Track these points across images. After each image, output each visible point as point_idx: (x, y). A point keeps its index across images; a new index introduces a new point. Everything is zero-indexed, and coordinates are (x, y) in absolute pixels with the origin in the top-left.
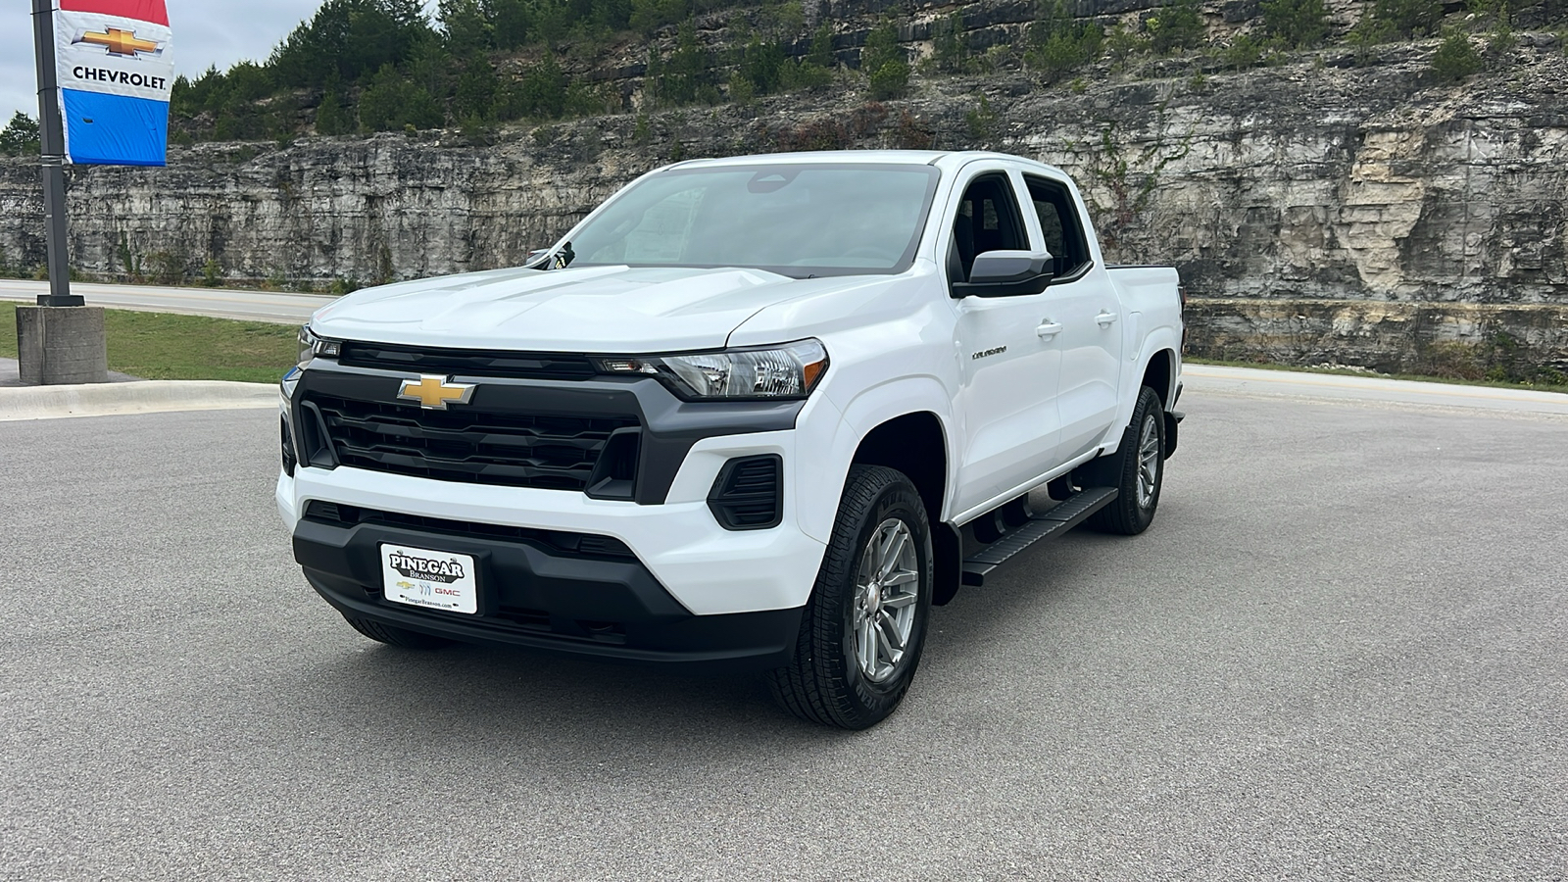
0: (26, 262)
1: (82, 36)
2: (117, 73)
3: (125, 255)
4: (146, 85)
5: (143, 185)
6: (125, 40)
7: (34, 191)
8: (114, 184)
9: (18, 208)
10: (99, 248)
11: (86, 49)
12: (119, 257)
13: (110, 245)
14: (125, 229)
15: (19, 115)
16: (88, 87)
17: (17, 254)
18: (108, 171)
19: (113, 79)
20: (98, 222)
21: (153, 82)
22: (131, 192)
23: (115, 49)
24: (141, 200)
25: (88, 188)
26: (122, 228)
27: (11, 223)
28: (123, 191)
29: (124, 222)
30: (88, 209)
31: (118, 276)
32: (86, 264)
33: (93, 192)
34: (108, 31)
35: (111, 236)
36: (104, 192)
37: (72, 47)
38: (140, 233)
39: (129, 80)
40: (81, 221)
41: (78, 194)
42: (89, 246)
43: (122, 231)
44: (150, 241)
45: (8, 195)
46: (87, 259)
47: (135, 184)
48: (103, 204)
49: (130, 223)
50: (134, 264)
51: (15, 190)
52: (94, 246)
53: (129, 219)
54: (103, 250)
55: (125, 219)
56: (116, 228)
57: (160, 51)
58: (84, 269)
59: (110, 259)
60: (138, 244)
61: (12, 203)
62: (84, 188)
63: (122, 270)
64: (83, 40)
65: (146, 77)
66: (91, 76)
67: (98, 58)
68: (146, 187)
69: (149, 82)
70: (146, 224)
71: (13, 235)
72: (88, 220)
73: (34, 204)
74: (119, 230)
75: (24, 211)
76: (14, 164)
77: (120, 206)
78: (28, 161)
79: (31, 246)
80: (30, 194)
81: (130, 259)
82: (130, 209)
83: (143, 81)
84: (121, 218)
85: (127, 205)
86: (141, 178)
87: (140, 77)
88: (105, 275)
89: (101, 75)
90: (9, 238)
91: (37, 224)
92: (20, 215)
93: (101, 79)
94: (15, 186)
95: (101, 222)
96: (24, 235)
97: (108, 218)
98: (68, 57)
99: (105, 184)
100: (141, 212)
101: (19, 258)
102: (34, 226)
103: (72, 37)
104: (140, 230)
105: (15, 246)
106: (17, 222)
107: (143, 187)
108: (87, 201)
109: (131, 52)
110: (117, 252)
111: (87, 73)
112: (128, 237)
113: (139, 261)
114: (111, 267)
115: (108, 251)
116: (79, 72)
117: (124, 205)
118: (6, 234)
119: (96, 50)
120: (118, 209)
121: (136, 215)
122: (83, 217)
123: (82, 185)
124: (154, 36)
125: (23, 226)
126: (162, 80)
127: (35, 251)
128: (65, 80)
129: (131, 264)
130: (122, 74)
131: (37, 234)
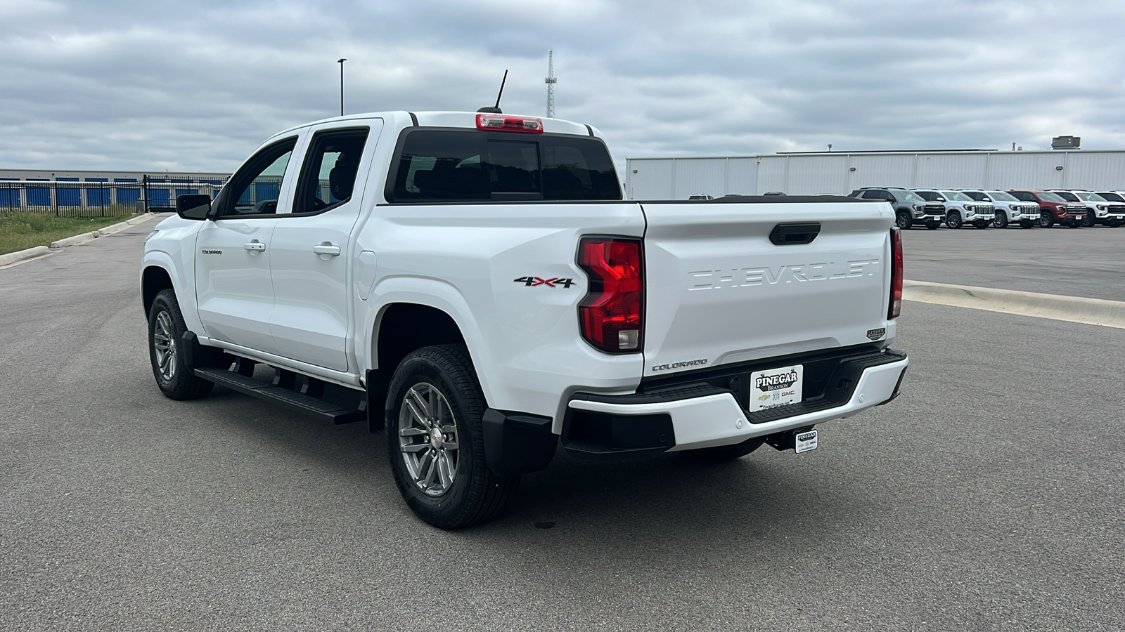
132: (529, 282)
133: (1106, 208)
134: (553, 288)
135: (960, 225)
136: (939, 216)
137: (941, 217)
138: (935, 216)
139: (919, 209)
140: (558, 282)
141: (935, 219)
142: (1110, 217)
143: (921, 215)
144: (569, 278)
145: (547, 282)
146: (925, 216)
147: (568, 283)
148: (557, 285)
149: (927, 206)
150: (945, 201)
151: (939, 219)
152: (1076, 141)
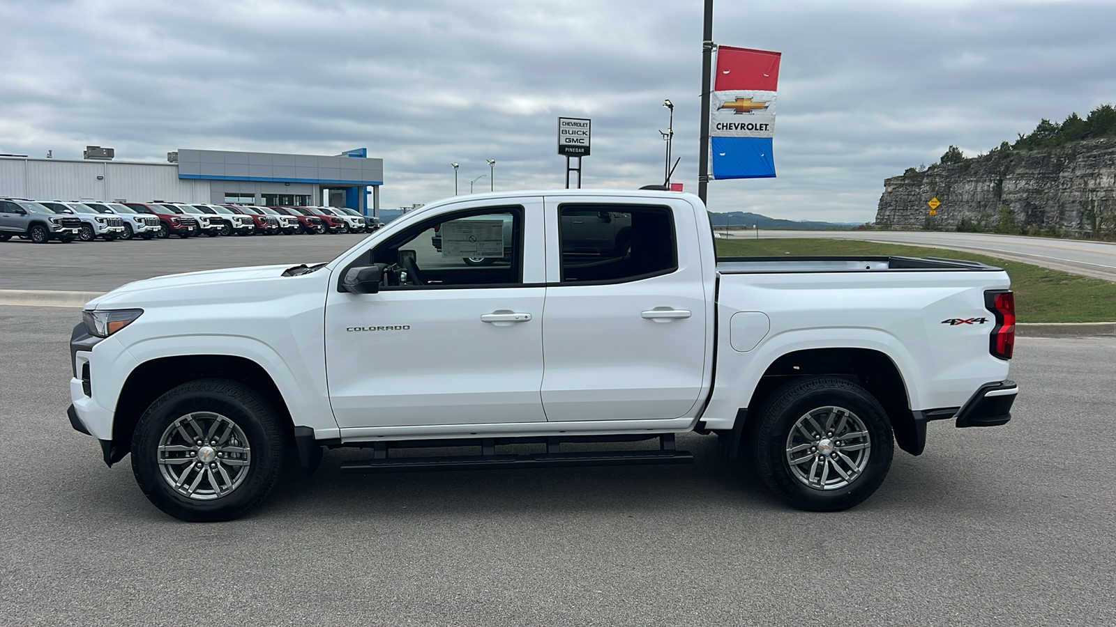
0: (1027, 223)
1: (722, 105)
2: (739, 124)
3: (1092, 217)
4: (756, 129)
5: (1111, 165)
6: (746, 104)
7: (1039, 174)
8: (1092, 166)
9: (1027, 186)
10: (1075, 212)
11: (723, 112)
12: (1088, 219)
13: (1082, 210)
14: (1095, 199)
15: (1044, 122)
16: (723, 134)
17: (1022, 217)
18: (1088, 157)
19: (736, 128)
20: (1077, 193)
21: (761, 127)
22: (1101, 172)
23: (739, 110)
24: (1108, 177)
25: (1074, 170)
26: (1092, 198)
27: (1021, 196)
28: (1097, 171)
29: (1095, 193)
30: (1071, 184)
31: (1086, 233)
32: (1065, 224)
33: (1076, 172)
34: (736, 100)
35: (1084, 204)
36: (1083, 172)
37: (717, 113)
38: (1104, 201)
39: (745, 127)
40: (1066, 194)
41: (1066, 174)
42: (1068, 211)
43: (1091, 200)
44: (1111, 207)
45: (1022, 177)
46: (1066, 220)
47: (1105, 166)
48: (1082, 181)
49: (1099, 193)
50: (1097, 223)
51: (1027, 173)
52: (1073, 211)
53: (1098, 191)
54: (1077, 213)
55: (1095, 191)
56: (1089, 198)
57: (767, 107)
58: (1064, 227)
59: (1081, 220)
60: (1102, 209)
61: (1023, 182)
62: (1070, 170)
63: (1088, 228)
64: (723, 107)
65: (756, 125)
66: (725, 128)
67: (729, 116)
68: (1113, 167)
69: (758, 127)
70: (1109, 194)
71: (1021, 204)
72: (1071, 192)
73: (1037, 183)
74: (1090, 199)
75: (1030, 187)
76: (1030, 156)
77: (1093, 182)
78: (1039, 153)
79: (1032, 212)
80: (1036, 176)
81: (1095, 220)
82: (1100, 184)
83: (754, 127)
84: (1093, 191)
85: (1098, 181)
86: (1110, 160)
87: (752, 125)
88: (1076, 232)
89: (730, 126)
90: (1019, 206)
91: (1038, 196)
92: (1028, 191)
93: (730, 129)
94: (1027, 171)
95: (1079, 193)
96: (1028, 204)
97: (1084, 191)
98: (716, 117)
99: (1085, 166)
100: (1107, 185)
101: (1023, 219)
102: (1035, 198)
103: (718, 106)
104: (1105, 199)
105: (1022, 212)
106: (1025, 195)
107: (1111, 167)
108: (1071, 179)
109: (748, 110)
110: (1087, 215)
111: (723, 126)
112: (1096, 204)
113: (1101, 222)
114: (1081, 226)
115: (1081, 214)
116: (719, 126)
117: (1096, 181)
118: (1017, 204)
119: (728, 112)
120: (1091, 184)
121: (1103, 188)
122: (1068, 190)
123: (1069, 168)
124: (764, 99)
125: (1028, 198)
126: (766, 125)
127: (1034, 215)
128: (713, 132)
129: (1095, 223)
130: (742, 124)
131: (1037, 203)
132: (953, 322)
133: (208, 220)
134: (971, 325)
135: (93, 237)
136: (77, 229)
137: (79, 230)
138: (74, 229)
139: (56, 221)
140: (975, 321)
141: (74, 232)
142: (212, 228)
143: (59, 228)
144: (983, 317)
145: (966, 322)
146: (64, 229)
147: (982, 321)
148: (974, 323)
149: (64, 219)
150: (72, 213)
151: (77, 232)
152: (110, 153)
